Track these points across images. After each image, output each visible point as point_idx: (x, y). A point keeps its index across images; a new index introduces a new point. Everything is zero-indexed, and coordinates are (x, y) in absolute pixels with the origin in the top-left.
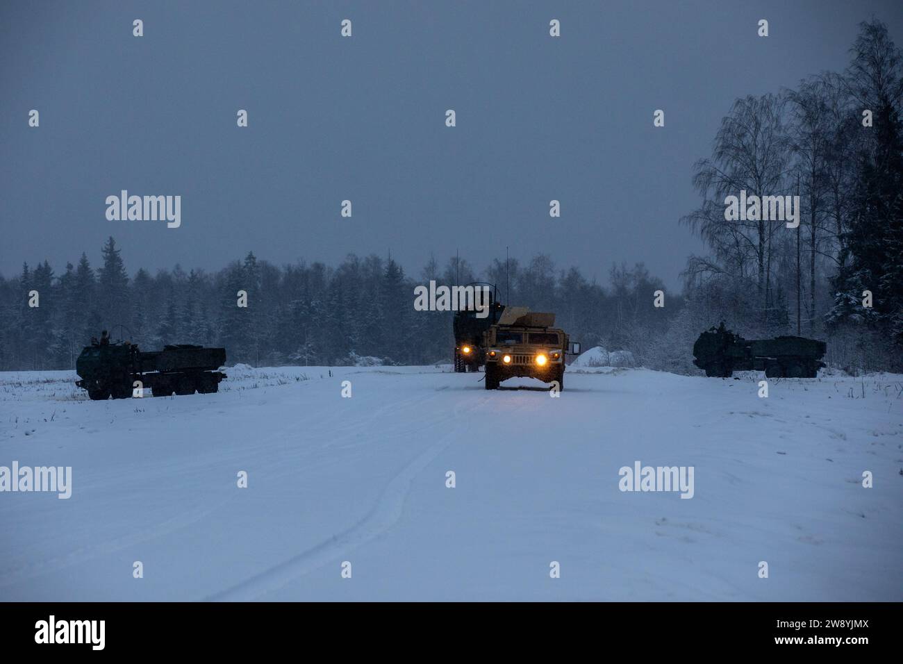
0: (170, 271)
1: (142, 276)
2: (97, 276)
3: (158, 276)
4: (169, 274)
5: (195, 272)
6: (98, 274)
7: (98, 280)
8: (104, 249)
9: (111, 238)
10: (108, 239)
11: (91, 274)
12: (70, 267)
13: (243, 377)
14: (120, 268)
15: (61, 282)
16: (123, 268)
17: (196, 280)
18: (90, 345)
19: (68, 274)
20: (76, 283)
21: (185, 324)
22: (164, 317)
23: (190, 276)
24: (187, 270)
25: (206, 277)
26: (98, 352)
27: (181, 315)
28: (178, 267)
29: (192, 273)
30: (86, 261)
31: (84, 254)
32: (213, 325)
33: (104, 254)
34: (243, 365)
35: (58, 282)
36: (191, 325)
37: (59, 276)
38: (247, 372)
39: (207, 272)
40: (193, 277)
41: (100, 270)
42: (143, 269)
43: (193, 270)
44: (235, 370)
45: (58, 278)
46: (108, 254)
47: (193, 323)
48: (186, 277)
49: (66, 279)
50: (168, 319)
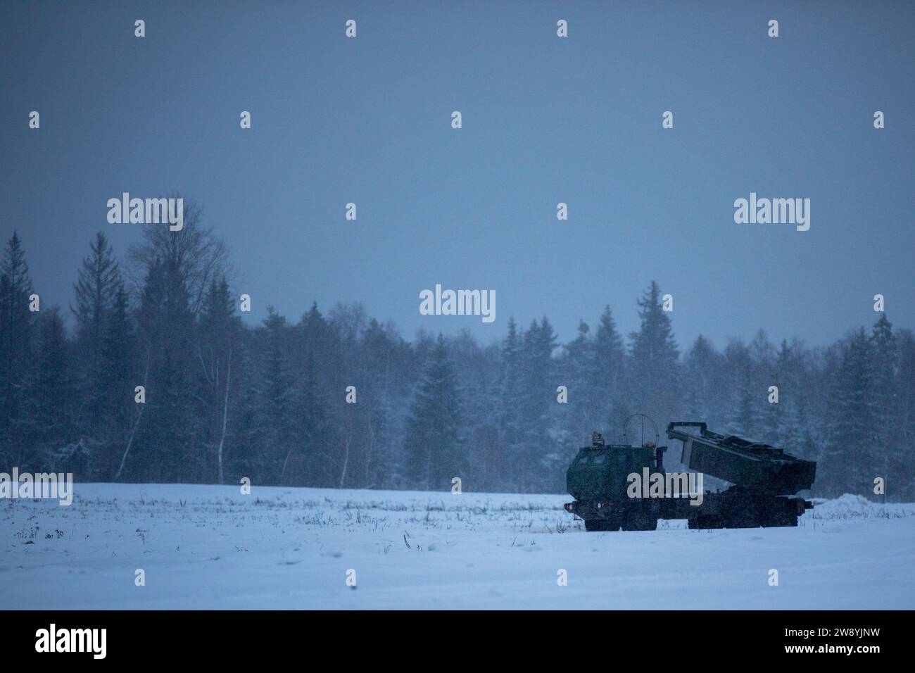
0: (748, 340)
1: (701, 348)
2: (628, 344)
3: (728, 349)
4: (746, 345)
5: (789, 344)
6: (630, 342)
7: (630, 351)
8: (642, 301)
9: (654, 283)
10: (650, 285)
11: (616, 341)
12: (584, 328)
13: (849, 515)
14: (666, 333)
15: (568, 353)
16: (671, 333)
17: (789, 358)
18: (590, 445)
19: (581, 340)
20: (591, 355)
21: (768, 429)
22: (735, 416)
23: (780, 349)
24: (776, 341)
25: (808, 352)
26: (603, 457)
27: (763, 415)
28: (761, 335)
29: (784, 346)
30: (611, 319)
31: (608, 308)
32: (814, 433)
33: (641, 309)
34: (853, 497)
35: (564, 353)
36: (778, 431)
37: (566, 343)
38: (858, 508)
39: (810, 345)
40: (786, 352)
41: (633, 335)
42: (704, 336)
43: (785, 341)
44: (840, 504)
45: (564, 346)
46: (648, 310)
47: (781, 429)
48: (774, 352)
49: (577, 348)
50: (739, 420)
